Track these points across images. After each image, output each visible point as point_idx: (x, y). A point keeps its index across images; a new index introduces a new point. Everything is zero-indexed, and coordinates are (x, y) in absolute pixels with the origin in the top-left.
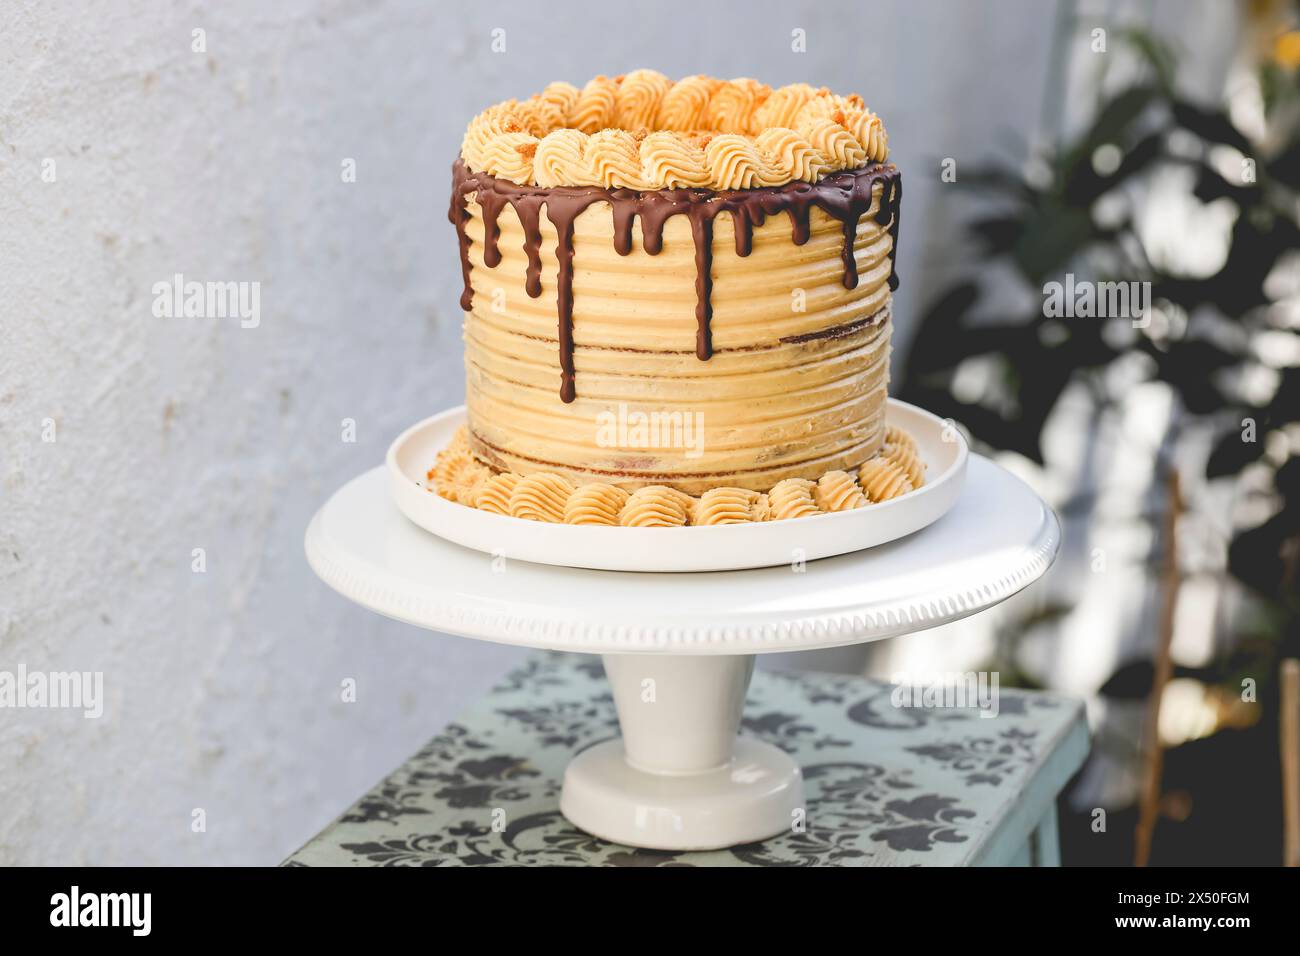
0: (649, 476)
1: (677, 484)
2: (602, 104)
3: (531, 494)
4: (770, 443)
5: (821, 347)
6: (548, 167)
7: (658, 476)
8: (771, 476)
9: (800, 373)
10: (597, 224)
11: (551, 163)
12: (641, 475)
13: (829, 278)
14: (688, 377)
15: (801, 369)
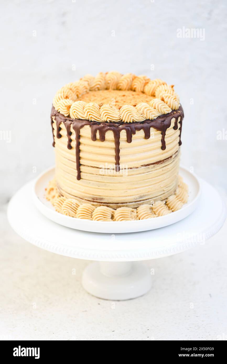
0: (101, 203)
1: (109, 206)
2: (100, 82)
3: (68, 206)
4: (138, 194)
5: (154, 167)
6: (73, 113)
7: (104, 203)
8: (138, 204)
9: (147, 175)
10: (86, 131)
11: (75, 112)
12: (99, 202)
13: (157, 147)
14: (113, 176)
15: (147, 173)
